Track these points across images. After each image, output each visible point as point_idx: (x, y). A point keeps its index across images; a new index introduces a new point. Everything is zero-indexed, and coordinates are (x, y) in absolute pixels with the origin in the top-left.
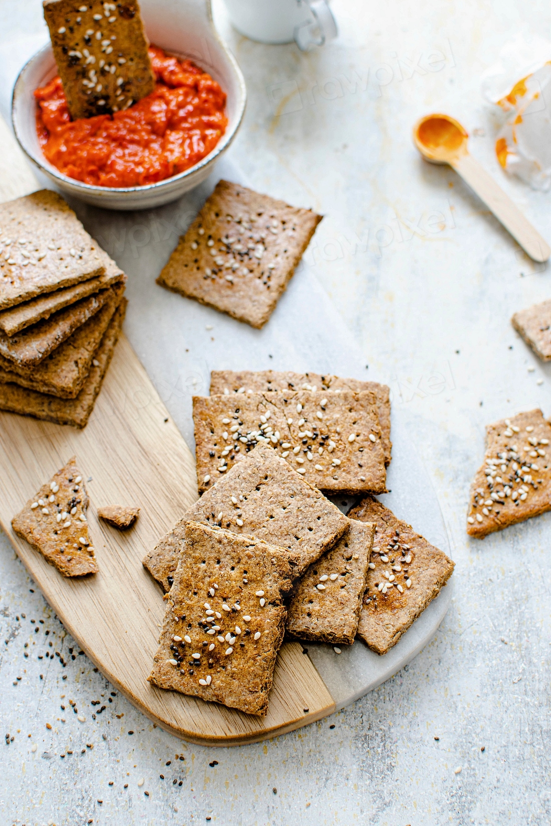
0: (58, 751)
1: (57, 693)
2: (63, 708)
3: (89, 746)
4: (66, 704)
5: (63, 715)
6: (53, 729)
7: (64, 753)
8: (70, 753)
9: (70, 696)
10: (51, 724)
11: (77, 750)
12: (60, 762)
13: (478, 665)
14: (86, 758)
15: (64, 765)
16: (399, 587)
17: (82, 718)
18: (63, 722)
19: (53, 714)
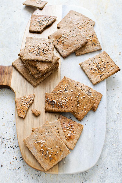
0: (13, 168)
1: (12, 156)
2: (14, 159)
3: (20, 167)
4: (14, 158)
5: (14, 160)
6: (12, 163)
7: (14, 169)
8: (15, 169)
9: (15, 156)
10: (11, 162)
11: (17, 168)
12: (13, 171)
13: (107, 149)
14: (19, 170)
15: (14, 172)
16: (73, 134)
17: (18, 161)
18: (14, 162)
19: (12, 160)
